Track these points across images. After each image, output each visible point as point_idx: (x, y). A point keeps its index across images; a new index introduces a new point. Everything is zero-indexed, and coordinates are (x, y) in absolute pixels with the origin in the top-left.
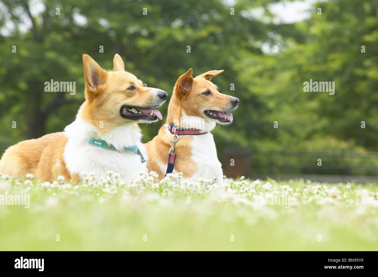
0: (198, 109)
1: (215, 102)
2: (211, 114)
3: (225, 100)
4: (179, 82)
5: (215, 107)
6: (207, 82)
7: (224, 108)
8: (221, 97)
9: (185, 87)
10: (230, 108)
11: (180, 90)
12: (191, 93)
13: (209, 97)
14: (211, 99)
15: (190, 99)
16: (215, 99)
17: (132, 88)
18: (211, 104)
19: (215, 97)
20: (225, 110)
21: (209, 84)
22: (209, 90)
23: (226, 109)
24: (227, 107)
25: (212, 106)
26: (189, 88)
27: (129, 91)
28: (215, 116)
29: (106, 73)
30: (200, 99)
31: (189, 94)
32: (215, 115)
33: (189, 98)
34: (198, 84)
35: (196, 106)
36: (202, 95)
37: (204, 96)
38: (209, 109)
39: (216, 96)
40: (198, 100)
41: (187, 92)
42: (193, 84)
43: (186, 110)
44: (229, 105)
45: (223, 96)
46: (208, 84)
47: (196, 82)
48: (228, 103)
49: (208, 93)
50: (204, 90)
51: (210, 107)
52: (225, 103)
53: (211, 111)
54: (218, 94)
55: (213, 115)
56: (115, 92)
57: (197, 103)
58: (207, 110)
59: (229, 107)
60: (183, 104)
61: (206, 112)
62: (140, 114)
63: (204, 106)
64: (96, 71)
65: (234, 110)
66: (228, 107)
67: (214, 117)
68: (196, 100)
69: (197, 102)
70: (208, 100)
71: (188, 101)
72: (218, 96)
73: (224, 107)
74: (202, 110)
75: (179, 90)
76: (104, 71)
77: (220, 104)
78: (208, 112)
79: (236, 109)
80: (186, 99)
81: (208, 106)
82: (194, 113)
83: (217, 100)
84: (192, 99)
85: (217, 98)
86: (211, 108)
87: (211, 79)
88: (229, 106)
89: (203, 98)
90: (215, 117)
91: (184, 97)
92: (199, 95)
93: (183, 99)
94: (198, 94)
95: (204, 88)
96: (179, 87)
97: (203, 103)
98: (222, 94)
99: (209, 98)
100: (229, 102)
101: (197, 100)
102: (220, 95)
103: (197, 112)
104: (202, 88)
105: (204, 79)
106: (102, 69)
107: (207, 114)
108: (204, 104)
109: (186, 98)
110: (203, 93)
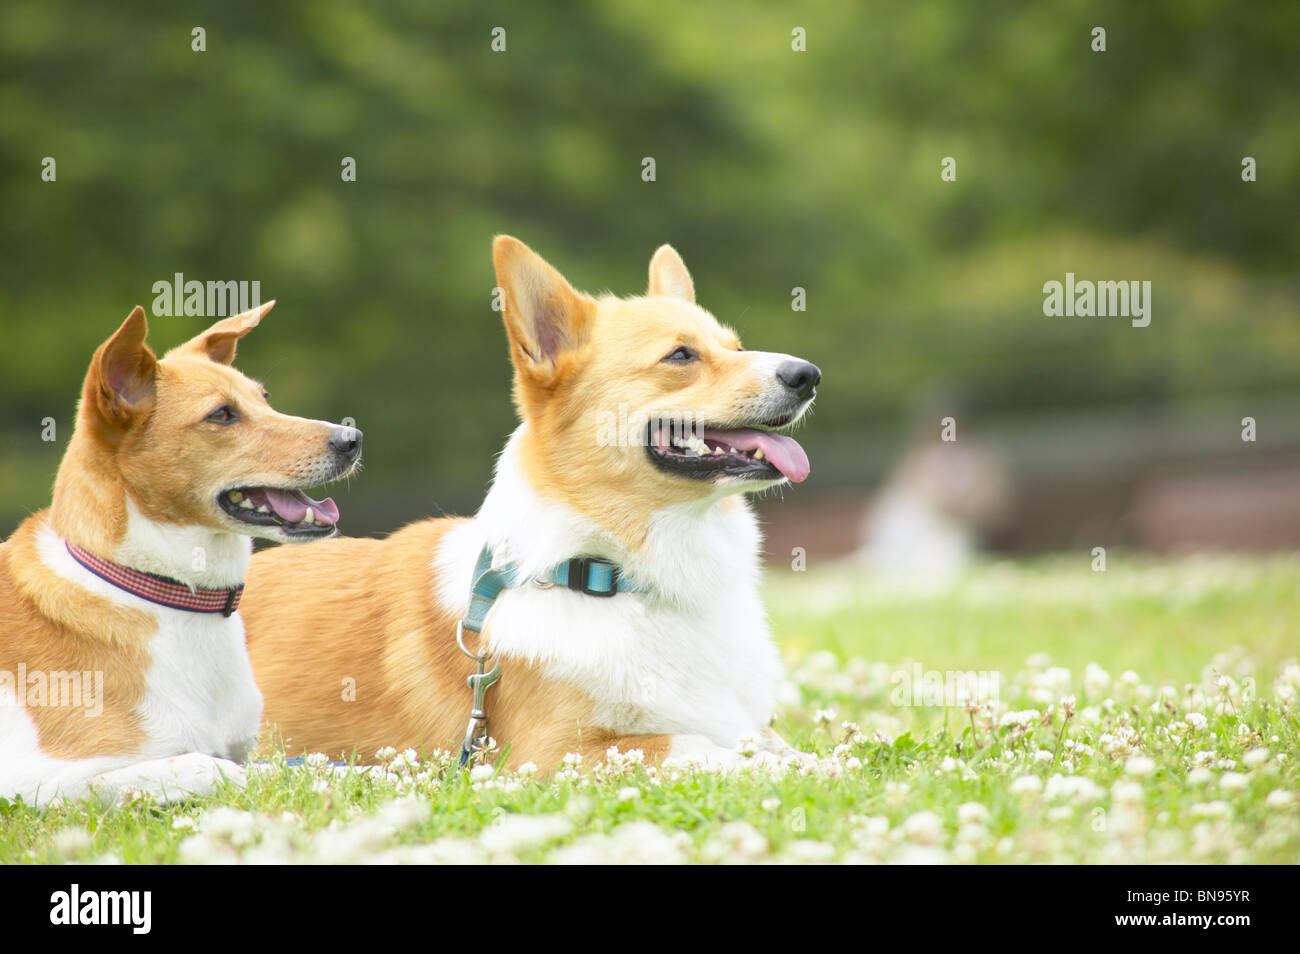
0: (191, 486)
1: (260, 453)
2: (247, 504)
3: (302, 442)
4: (95, 375)
5: (264, 474)
6: (218, 373)
7: (304, 474)
8: (284, 428)
9: (125, 397)
10: (326, 469)
11: (105, 404)
12: (157, 419)
13: (235, 431)
14: (245, 440)
15: (155, 446)
16: (260, 438)
17: (684, 354)
18: (244, 464)
19: (261, 430)
20: (307, 481)
21: (231, 381)
22: (229, 399)
23: (311, 475)
24: (313, 467)
25: (249, 472)
26: (146, 399)
27: (670, 367)
28: (264, 514)
29: (592, 307)
30: (196, 443)
31: (146, 424)
32: (263, 509)
33: (148, 441)
34: (179, 382)
35: (181, 476)
36: (204, 426)
37: (213, 427)
38: (237, 486)
39: (265, 426)
40: (191, 447)
41: (139, 413)
42: (160, 384)
43: (142, 497)
44: (321, 459)
45: (294, 423)
46: (226, 377)
47: (172, 375)
48: (315, 450)
49: (228, 413)
50: (210, 403)
51: (241, 475)
52: (304, 453)
53: (247, 492)
54: (271, 419)
55: (254, 511)
56: (620, 375)
57: (186, 463)
58: (230, 488)
59: (322, 467)
60: (126, 470)
61: (224, 499)
62: (719, 456)
63: (218, 475)
64: (553, 299)
65: (343, 480)
66: (318, 466)
67: (258, 518)
68: (180, 449)
69: (185, 458)
70: (233, 446)
71: (145, 454)
72: (273, 425)
73: (301, 468)
74: (212, 491)
75: (100, 405)
76: (586, 298)
77: (286, 456)
78: (236, 498)
79: (351, 476)
80: (136, 447)
81: (233, 471)
82: (177, 508)
83: (268, 442)
84: (162, 446)
85: (268, 433)
86: (248, 476)
87: (234, 355)
88: (323, 465)
89: (207, 436)
90: (263, 518)
91: (129, 437)
92: (191, 427)
93: (122, 449)
94: (184, 423)
95: (208, 398)
96: (99, 394)
97: (212, 458)
98: (290, 417)
99: (235, 435)
100: (321, 445)
101: (186, 447)
102: (279, 421)
103: (187, 502)
104: (203, 395)
105: (204, 360)
106: (575, 293)
107: (232, 508)
108: (214, 462)
109: (136, 443)
110: (210, 418)
